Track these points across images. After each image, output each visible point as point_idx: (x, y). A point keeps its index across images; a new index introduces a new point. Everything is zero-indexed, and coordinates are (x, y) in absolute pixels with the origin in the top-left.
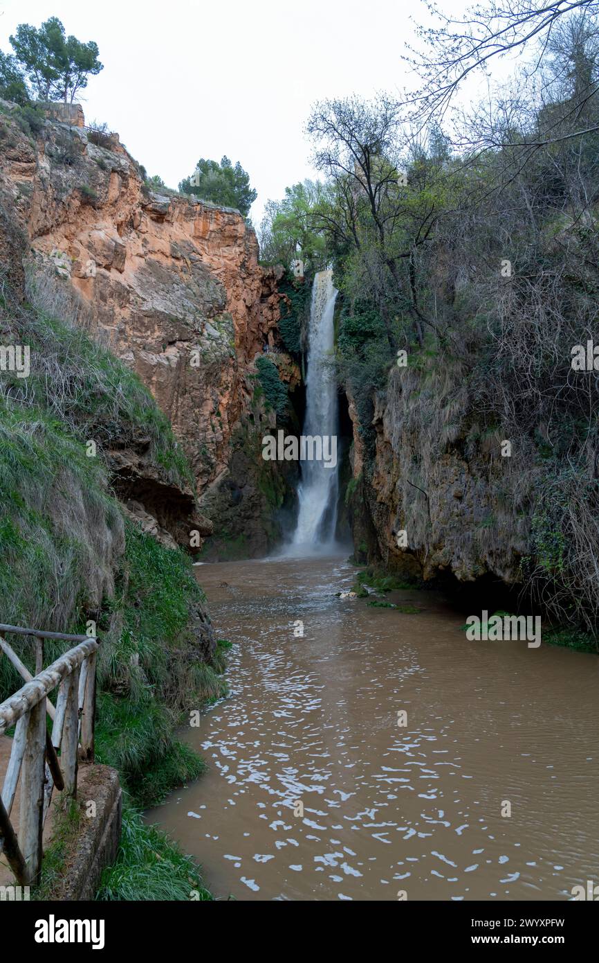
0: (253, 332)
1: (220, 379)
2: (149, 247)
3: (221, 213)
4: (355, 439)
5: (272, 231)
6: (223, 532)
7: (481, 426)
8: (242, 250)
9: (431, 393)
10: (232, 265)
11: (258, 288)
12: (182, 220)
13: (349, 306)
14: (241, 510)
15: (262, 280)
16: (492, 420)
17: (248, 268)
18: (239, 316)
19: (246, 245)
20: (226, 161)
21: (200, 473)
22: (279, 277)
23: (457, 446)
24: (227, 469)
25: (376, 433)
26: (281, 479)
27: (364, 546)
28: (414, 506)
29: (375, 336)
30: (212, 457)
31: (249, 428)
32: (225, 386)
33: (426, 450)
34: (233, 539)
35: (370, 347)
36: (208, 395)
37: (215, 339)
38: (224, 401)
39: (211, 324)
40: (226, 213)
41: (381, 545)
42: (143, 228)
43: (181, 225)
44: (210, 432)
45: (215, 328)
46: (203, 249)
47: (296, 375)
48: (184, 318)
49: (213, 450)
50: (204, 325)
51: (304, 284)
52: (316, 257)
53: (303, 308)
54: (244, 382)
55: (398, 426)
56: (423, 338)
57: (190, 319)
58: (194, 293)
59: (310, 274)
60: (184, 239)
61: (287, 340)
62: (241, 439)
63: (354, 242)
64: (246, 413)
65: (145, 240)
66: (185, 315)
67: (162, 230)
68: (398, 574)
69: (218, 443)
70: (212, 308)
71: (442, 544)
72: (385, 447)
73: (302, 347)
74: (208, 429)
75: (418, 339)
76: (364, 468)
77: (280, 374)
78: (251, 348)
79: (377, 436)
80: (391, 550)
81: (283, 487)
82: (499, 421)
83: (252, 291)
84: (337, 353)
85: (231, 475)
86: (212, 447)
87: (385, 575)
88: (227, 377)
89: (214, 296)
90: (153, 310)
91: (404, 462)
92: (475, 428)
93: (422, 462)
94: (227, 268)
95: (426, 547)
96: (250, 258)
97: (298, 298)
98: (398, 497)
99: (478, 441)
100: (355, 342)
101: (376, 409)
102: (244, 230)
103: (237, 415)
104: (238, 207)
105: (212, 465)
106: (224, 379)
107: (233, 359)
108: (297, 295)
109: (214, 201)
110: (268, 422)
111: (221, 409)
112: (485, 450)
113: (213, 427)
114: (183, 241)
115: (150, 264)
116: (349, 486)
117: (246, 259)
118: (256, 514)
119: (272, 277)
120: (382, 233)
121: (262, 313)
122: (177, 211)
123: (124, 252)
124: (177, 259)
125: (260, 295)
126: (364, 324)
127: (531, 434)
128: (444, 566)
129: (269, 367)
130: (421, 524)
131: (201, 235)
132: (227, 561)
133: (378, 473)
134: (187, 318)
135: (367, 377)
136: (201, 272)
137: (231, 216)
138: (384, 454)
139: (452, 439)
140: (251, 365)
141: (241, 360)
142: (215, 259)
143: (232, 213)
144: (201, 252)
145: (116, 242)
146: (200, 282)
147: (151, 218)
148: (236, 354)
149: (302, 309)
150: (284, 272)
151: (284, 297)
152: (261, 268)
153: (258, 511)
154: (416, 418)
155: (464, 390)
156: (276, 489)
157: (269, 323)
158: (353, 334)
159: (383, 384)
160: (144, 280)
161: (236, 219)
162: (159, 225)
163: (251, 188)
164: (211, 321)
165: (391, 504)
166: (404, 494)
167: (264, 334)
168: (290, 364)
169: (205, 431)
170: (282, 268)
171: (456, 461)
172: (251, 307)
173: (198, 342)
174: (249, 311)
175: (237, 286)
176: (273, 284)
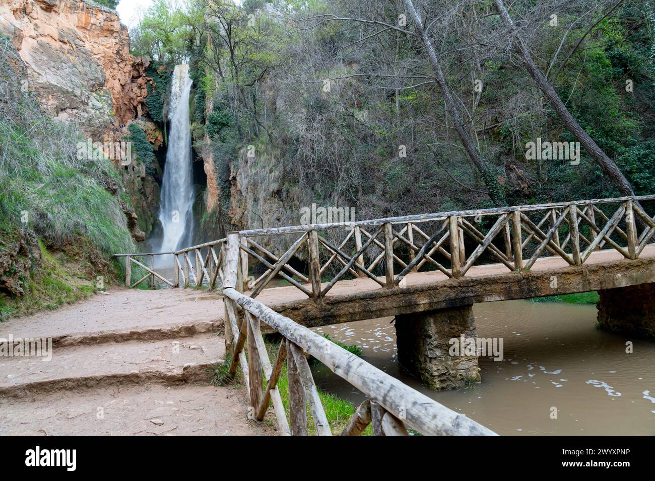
0: (126, 104)
1: (103, 139)
2: (40, 31)
3: (100, 11)
4: (208, 186)
8: (117, 42)
9: (264, 165)
10: (110, 52)
11: (130, 71)
12: (68, 12)
13: (201, 92)
15: (133, 66)
16: (295, 181)
17: (121, 55)
18: (115, 92)
19: (120, 38)
22: (147, 65)
23: (278, 193)
25: (231, 184)
26: (149, 213)
29: (229, 126)
31: (125, 176)
35: (226, 133)
37: (98, 109)
39: (94, 97)
40: (104, 11)
42: (34, 15)
43: (66, 16)
45: (98, 100)
46: (85, 37)
47: (159, 138)
48: (73, 91)
50: (89, 97)
51: (166, 73)
52: (175, 53)
53: (165, 90)
55: (245, 181)
57: (78, 92)
58: (79, 72)
59: (171, 64)
60: (69, 27)
61: (153, 112)
65: (36, 25)
66: (74, 89)
67: (51, 18)
70: (94, 85)
72: (237, 193)
73: (164, 118)
75: (256, 133)
76: (220, 205)
77: (148, 137)
78: (124, 116)
79: (231, 187)
81: (152, 219)
82: (298, 182)
83: (125, 73)
88: (108, 138)
89: (96, 75)
90: (48, 84)
91: (249, 201)
92: (287, 185)
93: (259, 201)
94: (105, 54)
96: (123, 48)
97: (161, 82)
99: (288, 191)
101: (232, 171)
102: (119, 26)
106: (106, 140)
107: (113, 125)
108: (161, 80)
110: (139, 171)
112: (291, 195)
114: (69, 29)
115: (41, 45)
116: (203, 217)
117: (121, 48)
119: (141, 64)
121: (132, 90)
122: (63, 4)
123: (21, 35)
124: (64, 43)
125: (131, 77)
126: (221, 118)
129: (139, 131)
131: (83, 25)
133: (232, 208)
134: (75, 91)
135: (227, 153)
136: (85, 56)
138: (236, 197)
139: (275, 189)
140: (125, 129)
141: (117, 124)
142: (95, 46)
143: (108, 12)
144: (84, 39)
145: (14, 26)
146: (84, 63)
147: (41, 7)
148: (114, 120)
150: (150, 62)
151: (150, 80)
152: (132, 56)
154: (256, 178)
155: (281, 165)
156: (146, 221)
157: (138, 98)
158: (214, 123)
159: (236, 158)
160: (38, 58)
161: (113, 17)
162: (48, 14)
164: (94, 94)
167: (134, 106)
168: (155, 130)
170: (149, 59)
171: (277, 201)
172: (124, 85)
173: (85, 111)
174: (123, 88)
175: (114, 69)
176: (141, 70)
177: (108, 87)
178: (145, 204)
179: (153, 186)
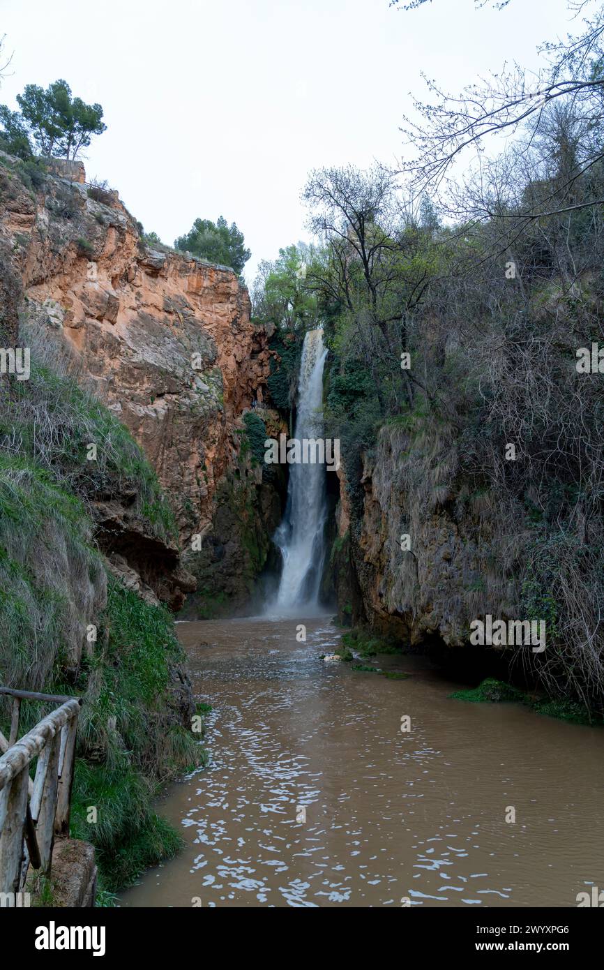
0: (242, 387)
1: (207, 433)
2: (143, 300)
3: (215, 270)
4: (342, 497)
5: (265, 289)
6: (204, 589)
7: (470, 488)
8: (234, 307)
9: (421, 453)
10: (224, 321)
11: (249, 344)
12: (177, 276)
13: (339, 364)
14: (223, 567)
15: (253, 337)
16: (482, 482)
17: (239, 325)
18: (229, 371)
19: (238, 303)
20: (222, 221)
21: (183, 527)
22: (270, 334)
23: (446, 507)
24: (210, 524)
25: (364, 492)
26: (265, 536)
27: (349, 608)
28: (402, 567)
29: (366, 396)
30: (196, 511)
31: (234, 484)
32: (212, 440)
33: (415, 511)
34: (214, 596)
35: (359, 406)
36: (195, 449)
37: (204, 393)
38: (211, 455)
39: (201, 378)
40: (220, 270)
41: (366, 607)
42: (137, 282)
43: (175, 281)
44: (195, 485)
45: (205, 382)
46: (196, 305)
47: (283, 432)
48: (174, 371)
49: (198, 504)
50: (193, 379)
51: (294, 342)
52: (307, 316)
53: (293, 365)
54: (231, 436)
55: (386, 485)
56: (413, 399)
57: (180, 372)
58: (185, 347)
59: (301, 332)
60: (177, 294)
61: (276, 397)
62: (226, 493)
63: (347, 303)
64: (232, 467)
65: (138, 294)
66: (175, 368)
67: (156, 285)
68: (384, 637)
69: (202, 497)
70: (202, 363)
71: (430, 607)
72: (374, 506)
73: (290, 404)
74: (193, 483)
75: (408, 400)
76: (350, 527)
77: (268, 430)
78: (240, 403)
79: (365, 495)
80: (376, 612)
81: (267, 544)
82: (489, 484)
83: (243, 347)
84: (325, 410)
85: (214, 530)
86: (196, 501)
87: (370, 638)
88: (214, 431)
89: (205, 351)
90: (143, 363)
91: (393, 522)
92: (465, 489)
93: (411, 522)
94: (219, 324)
95: (414, 609)
96: (241, 315)
97: (288, 355)
98: (386, 557)
99: (467, 503)
100: (345, 401)
101: (365, 468)
102: (237, 288)
103: (222, 469)
104: (232, 266)
105: (195, 520)
106: (211, 433)
107: (221, 414)
108: (287, 352)
109: (209, 259)
110: (254, 477)
111: (207, 462)
112: (475, 512)
113: (198, 481)
114: (176, 295)
115: (142, 317)
116: (334, 545)
117: (238, 316)
118: (239, 571)
119: (263, 334)
120: (375, 295)
121: (251, 368)
122: (172, 267)
123: (117, 305)
124: (170, 313)
125: (250, 352)
126: (354, 384)
127: (521, 497)
128: (432, 630)
129: (257, 422)
130: (409, 586)
131: (194, 290)
132: (208, 619)
133: (366, 532)
134: (176, 371)
135: (357, 435)
136: (193, 327)
137: (224, 274)
138: (372, 513)
139: (442, 499)
140: (239, 420)
141: (229, 414)
142: (207, 314)
143: (226, 271)
144: (194, 307)
145: (109, 295)
146: (191, 337)
147: (146, 273)
148: (224, 408)
149: (292, 367)
150: (274, 329)
151: (274, 354)
152: (253, 325)
153: (241, 568)
154: (405, 478)
155: (453, 451)
157: (259, 379)
158: (343, 393)
159: (373, 444)
160: (136, 333)
161: (230, 277)
162: (153, 280)
163: (245, 248)
164: (201, 375)
165: (378, 565)
166: (393, 555)
167: (252, 389)
168: (278, 420)
169: (189, 484)
170: (273, 326)
171: (445, 523)
172: (241, 362)
173: (187, 396)
174: (240, 366)
175: (228, 342)
176: (263, 342)
177: (219, 366)
178: (259, 523)
179: (271, 497)
